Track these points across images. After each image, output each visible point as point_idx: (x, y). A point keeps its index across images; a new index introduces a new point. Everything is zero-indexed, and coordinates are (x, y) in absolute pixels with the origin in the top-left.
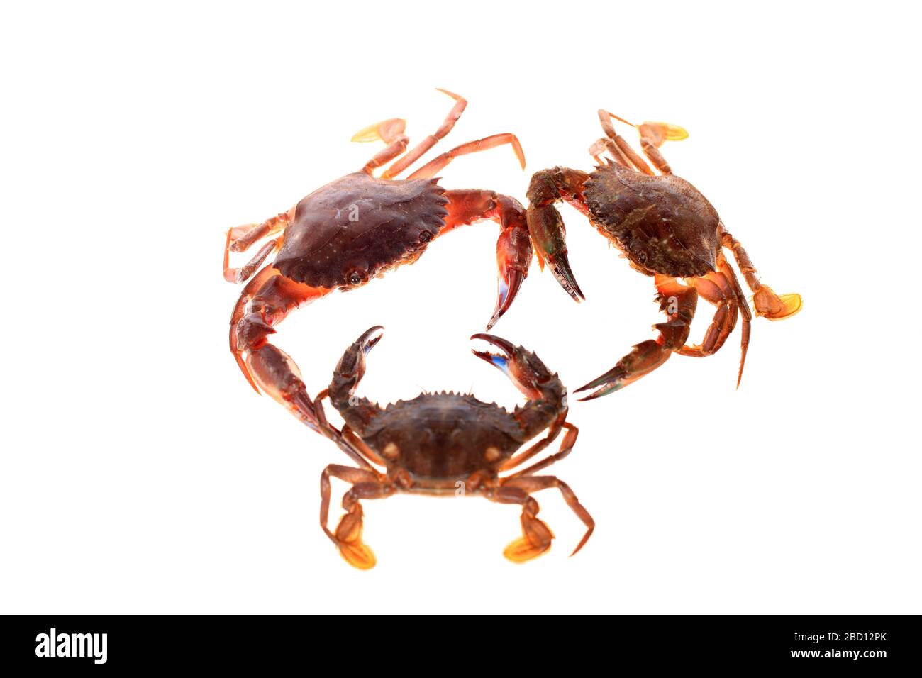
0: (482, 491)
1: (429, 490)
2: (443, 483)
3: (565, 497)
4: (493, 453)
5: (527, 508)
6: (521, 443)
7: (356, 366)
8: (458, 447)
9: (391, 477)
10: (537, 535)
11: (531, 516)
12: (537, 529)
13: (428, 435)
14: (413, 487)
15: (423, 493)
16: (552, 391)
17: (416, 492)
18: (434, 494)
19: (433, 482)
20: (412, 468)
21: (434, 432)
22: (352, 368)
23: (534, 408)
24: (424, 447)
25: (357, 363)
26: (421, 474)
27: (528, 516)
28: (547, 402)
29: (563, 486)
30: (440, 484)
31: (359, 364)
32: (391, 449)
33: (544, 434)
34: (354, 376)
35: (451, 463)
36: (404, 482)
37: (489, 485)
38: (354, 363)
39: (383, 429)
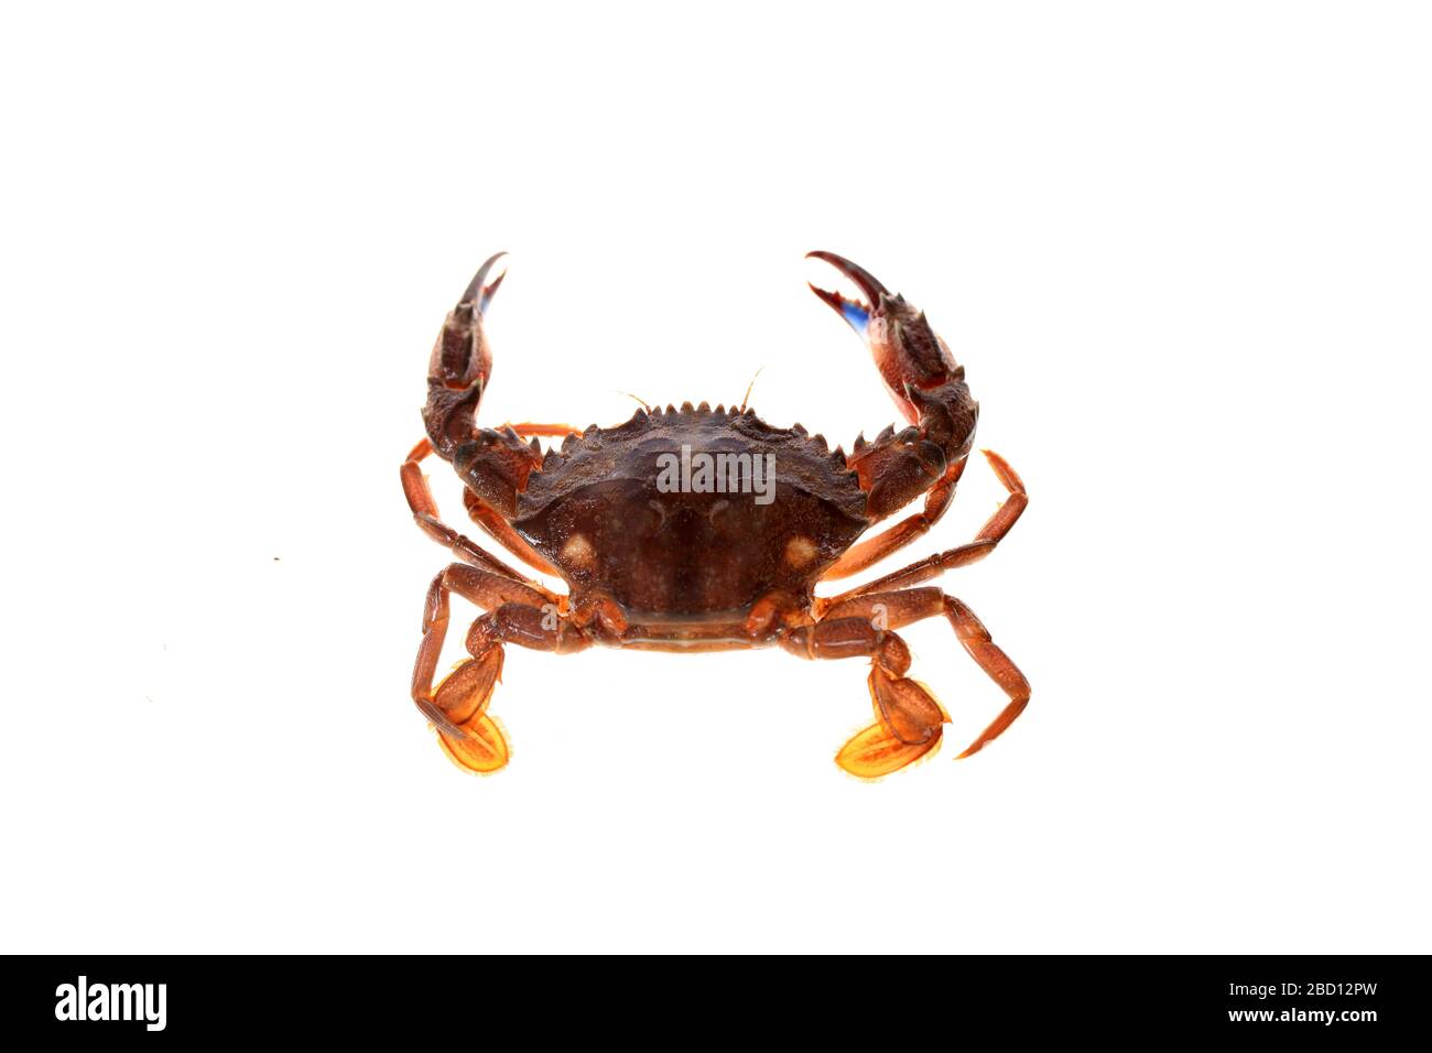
0: (780, 638)
1: (664, 639)
2: (696, 626)
3: (963, 636)
4: (802, 549)
5: (882, 661)
6: (861, 525)
7: (474, 358)
8: (723, 543)
9: (581, 611)
10: (907, 717)
11: (893, 676)
12: (909, 702)
13: (657, 515)
14: (631, 635)
15: (652, 647)
16: (942, 410)
17: (637, 646)
18: (676, 649)
19: (673, 625)
20: (624, 595)
21: (669, 509)
22: (466, 364)
23: (899, 449)
24: (649, 544)
25: (474, 351)
26: (646, 610)
27: (887, 678)
28: (927, 436)
29: (956, 610)
30: (688, 627)
31: (478, 350)
32: (577, 548)
33: (917, 506)
34: (474, 383)
35: (710, 583)
36: (608, 622)
37: (795, 621)
38: (469, 353)
39: (556, 503)
